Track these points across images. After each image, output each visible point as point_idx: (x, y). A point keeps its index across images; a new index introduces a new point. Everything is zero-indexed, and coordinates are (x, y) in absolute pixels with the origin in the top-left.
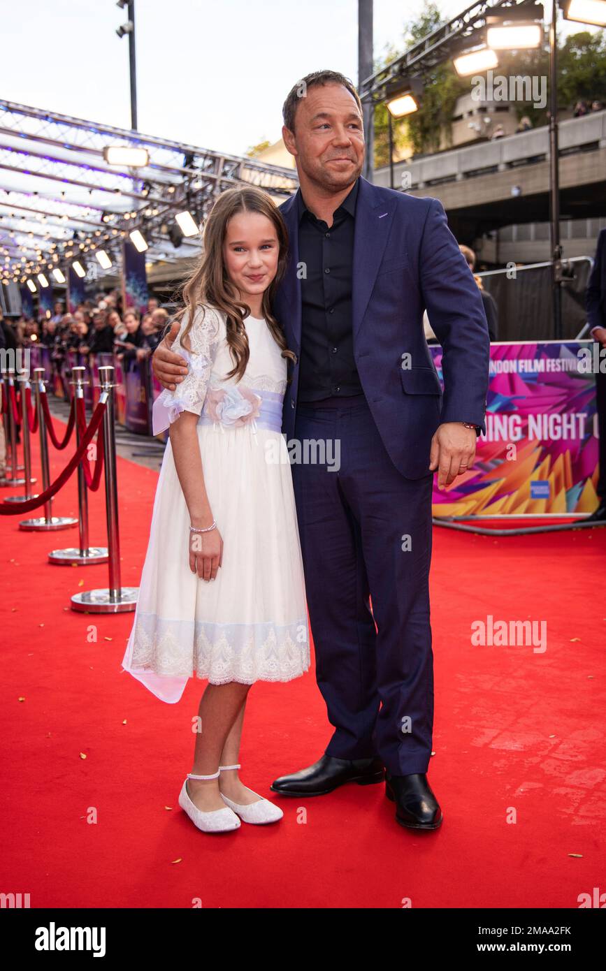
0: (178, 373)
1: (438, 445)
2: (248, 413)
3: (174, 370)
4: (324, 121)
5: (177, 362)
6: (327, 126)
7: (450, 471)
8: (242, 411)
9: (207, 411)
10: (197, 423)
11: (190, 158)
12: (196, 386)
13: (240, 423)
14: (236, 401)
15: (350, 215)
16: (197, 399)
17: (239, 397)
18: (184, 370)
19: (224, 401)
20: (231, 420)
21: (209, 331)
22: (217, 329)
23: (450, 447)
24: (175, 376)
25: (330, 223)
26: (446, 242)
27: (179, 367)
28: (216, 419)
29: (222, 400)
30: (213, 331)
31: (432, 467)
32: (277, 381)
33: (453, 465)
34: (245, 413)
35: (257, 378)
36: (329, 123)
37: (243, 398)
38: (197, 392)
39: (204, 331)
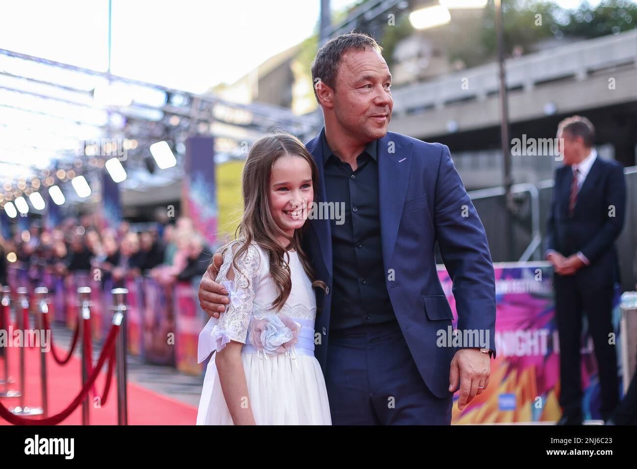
0: (220, 302)
1: (457, 369)
2: (289, 340)
3: (216, 299)
4: (368, 83)
5: (219, 292)
6: (370, 86)
7: (470, 392)
8: (284, 338)
9: (251, 339)
10: (242, 351)
11: (169, 95)
12: (240, 317)
13: (282, 350)
14: (278, 329)
15: (374, 160)
16: (241, 329)
17: (281, 325)
18: (226, 299)
19: (267, 329)
20: (274, 347)
21: (253, 265)
22: (259, 264)
23: (470, 371)
24: (218, 305)
25: (354, 167)
26: (457, 184)
27: (221, 296)
28: (260, 346)
29: (265, 328)
30: (255, 265)
31: (451, 388)
32: (311, 309)
33: (473, 387)
34: (286, 340)
35: (294, 307)
36: (371, 84)
37: (284, 325)
38: (241, 322)
39: (247, 266)
